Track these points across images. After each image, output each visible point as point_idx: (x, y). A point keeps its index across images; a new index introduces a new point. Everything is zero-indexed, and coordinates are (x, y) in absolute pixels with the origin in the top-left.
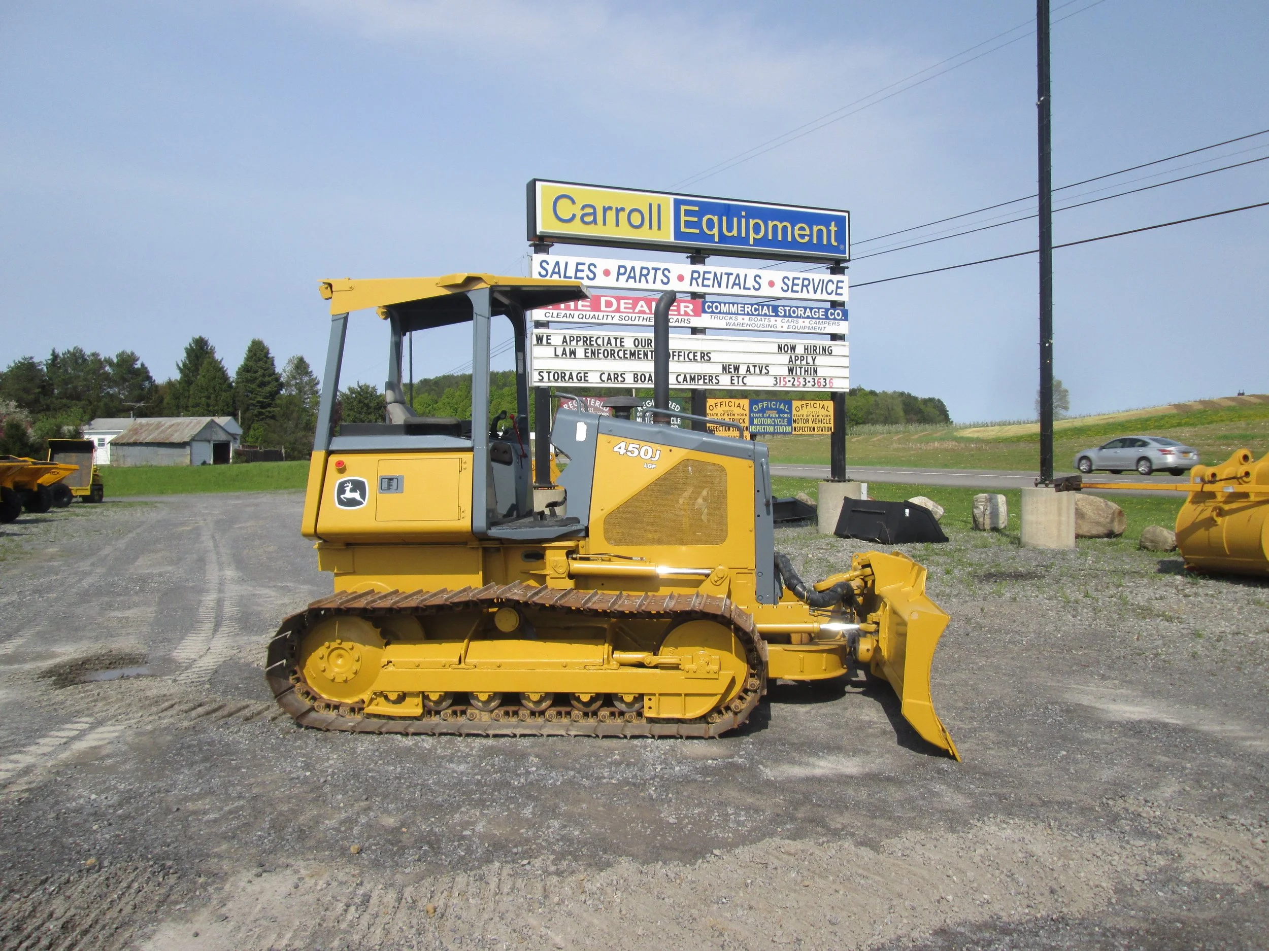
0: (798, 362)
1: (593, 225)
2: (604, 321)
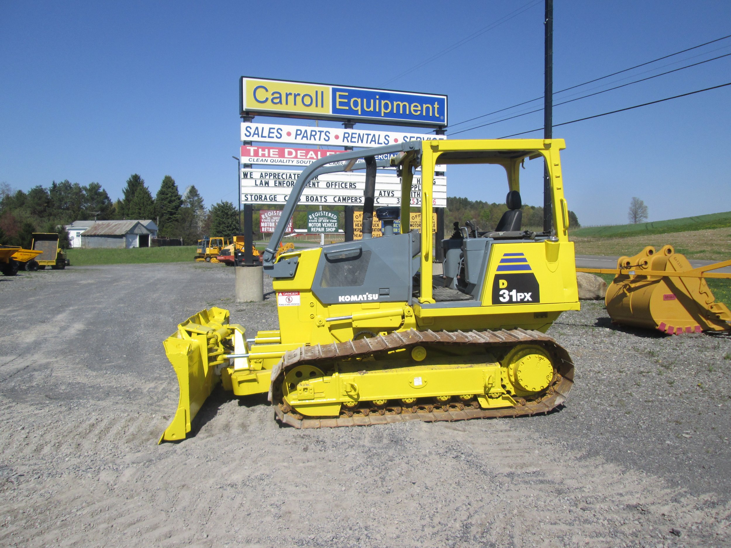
0: (413, 189)
1: (279, 104)
2: (287, 164)
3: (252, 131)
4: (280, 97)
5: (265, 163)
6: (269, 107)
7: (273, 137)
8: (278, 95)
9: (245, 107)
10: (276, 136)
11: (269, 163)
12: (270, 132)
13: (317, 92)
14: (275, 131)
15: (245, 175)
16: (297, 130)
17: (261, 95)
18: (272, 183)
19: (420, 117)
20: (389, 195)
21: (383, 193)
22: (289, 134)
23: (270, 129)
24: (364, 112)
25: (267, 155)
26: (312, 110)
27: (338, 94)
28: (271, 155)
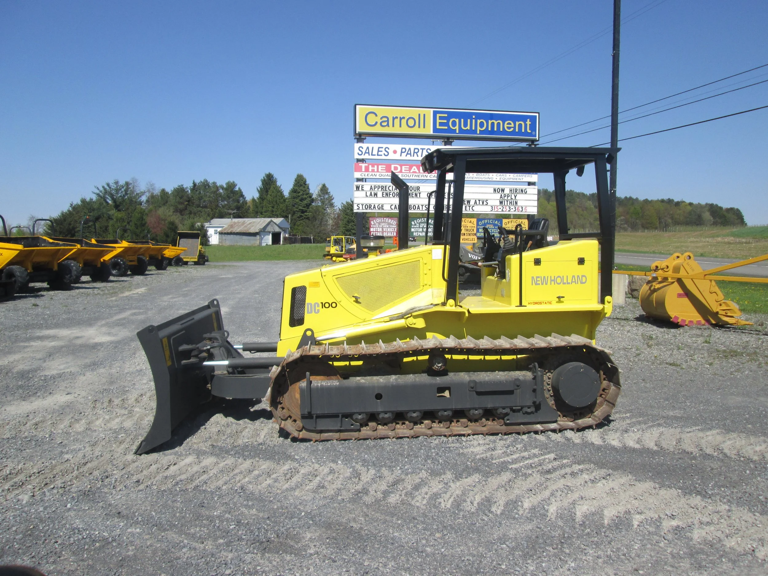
0: (506, 198)
3: (364, 151)
4: (388, 121)
5: (375, 177)
6: (378, 129)
7: (381, 155)
8: (386, 119)
9: (358, 130)
10: (384, 154)
11: (378, 177)
12: (379, 151)
13: (419, 115)
14: (383, 150)
15: (358, 188)
16: (402, 149)
17: (372, 119)
18: (380, 194)
19: (513, 133)
20: (483, 203)
21: (478, 202)
22: (395, 152)
23: (379, 148)
24: (461, 130)
25: (376, 170)
26: (416, 131)
27: (438, 115)
28: (380, 170)
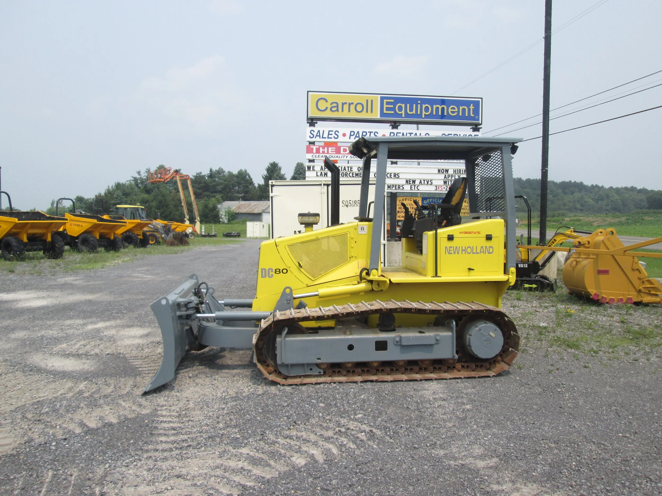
0: (450, 178)
1: (336, 112)
2: (343, 158)
3: (315, 134)
6: (328, 114)
7: (331, 138)
8: (336, 105)
10: (334, 137)
12: (329, 134)
13: (367, 100)
14: (333, 133)
15: (309, 168)
16: (351, 132)
17: (322, 105)
19: (457, 117)
21: (423, 182)
22: (344, 135)
23: (329, 131)
24: (407, 115)
25: (326, 152)
26: (363, 116)
27: (385, 101)
28: (330, 152)
